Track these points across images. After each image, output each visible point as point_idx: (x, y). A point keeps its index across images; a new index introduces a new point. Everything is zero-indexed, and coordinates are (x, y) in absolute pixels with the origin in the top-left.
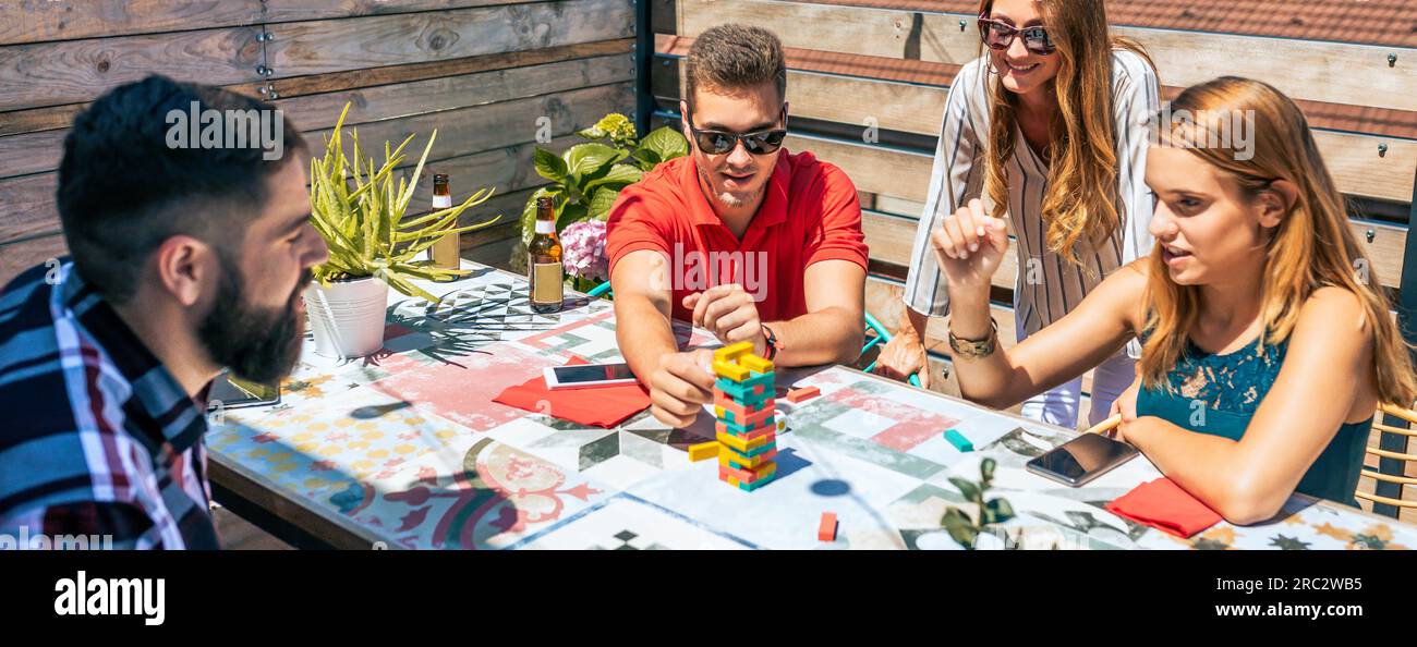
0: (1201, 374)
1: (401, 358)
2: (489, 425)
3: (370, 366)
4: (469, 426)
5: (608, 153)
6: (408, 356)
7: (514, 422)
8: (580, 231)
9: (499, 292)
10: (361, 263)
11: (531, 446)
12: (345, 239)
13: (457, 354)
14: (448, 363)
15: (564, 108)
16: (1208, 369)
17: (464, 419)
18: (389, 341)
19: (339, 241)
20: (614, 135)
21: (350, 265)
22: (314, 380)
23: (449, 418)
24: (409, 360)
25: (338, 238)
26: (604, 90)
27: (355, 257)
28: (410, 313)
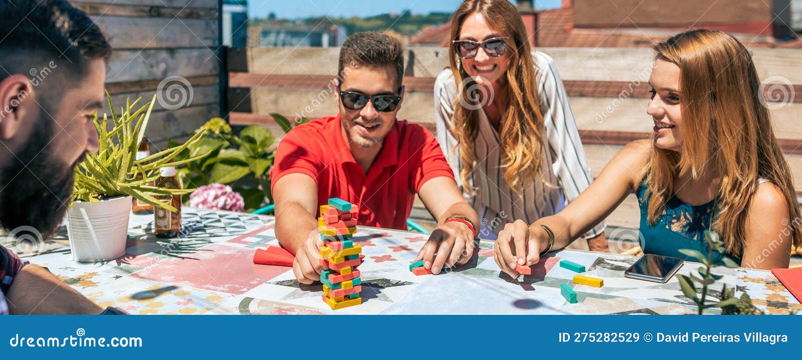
0: (682, 217)
1: (145, 258)
2: (243, 290)
3: (123, 265)
4: (228, 292)
5: (216, 144)
6: (148, 256)
7: (259, 287)
8: (207, 192)
9: (191, 217)
10: (115, 185)
11: (285, 299)
12: (102, 168)
13: (185, 253)
14: (183, 258)
15: (176, 119)
16: (687, 214)
17: (221, 288)
18: (128, 249)
19: (98, 168)
20: (217, 132)
21: (105, 187)
22: (82, 276)
23: (208, 289)
24: (151, 259)
25: (97, 166)
26: (200, 108)
27: (110, 181)
28: (133, 233)
